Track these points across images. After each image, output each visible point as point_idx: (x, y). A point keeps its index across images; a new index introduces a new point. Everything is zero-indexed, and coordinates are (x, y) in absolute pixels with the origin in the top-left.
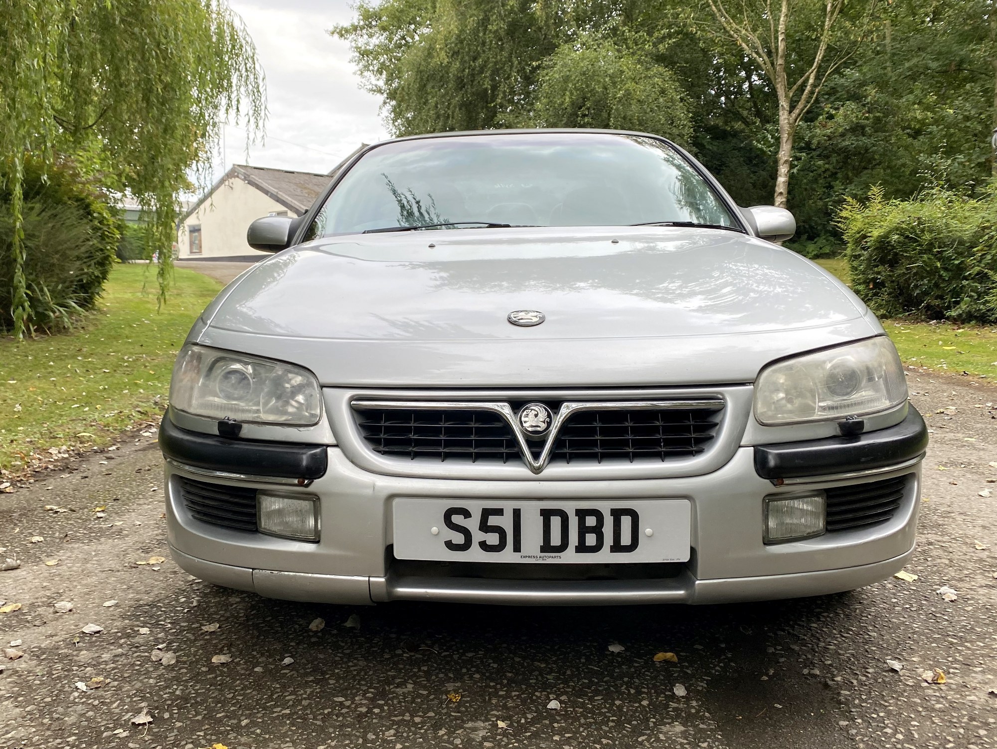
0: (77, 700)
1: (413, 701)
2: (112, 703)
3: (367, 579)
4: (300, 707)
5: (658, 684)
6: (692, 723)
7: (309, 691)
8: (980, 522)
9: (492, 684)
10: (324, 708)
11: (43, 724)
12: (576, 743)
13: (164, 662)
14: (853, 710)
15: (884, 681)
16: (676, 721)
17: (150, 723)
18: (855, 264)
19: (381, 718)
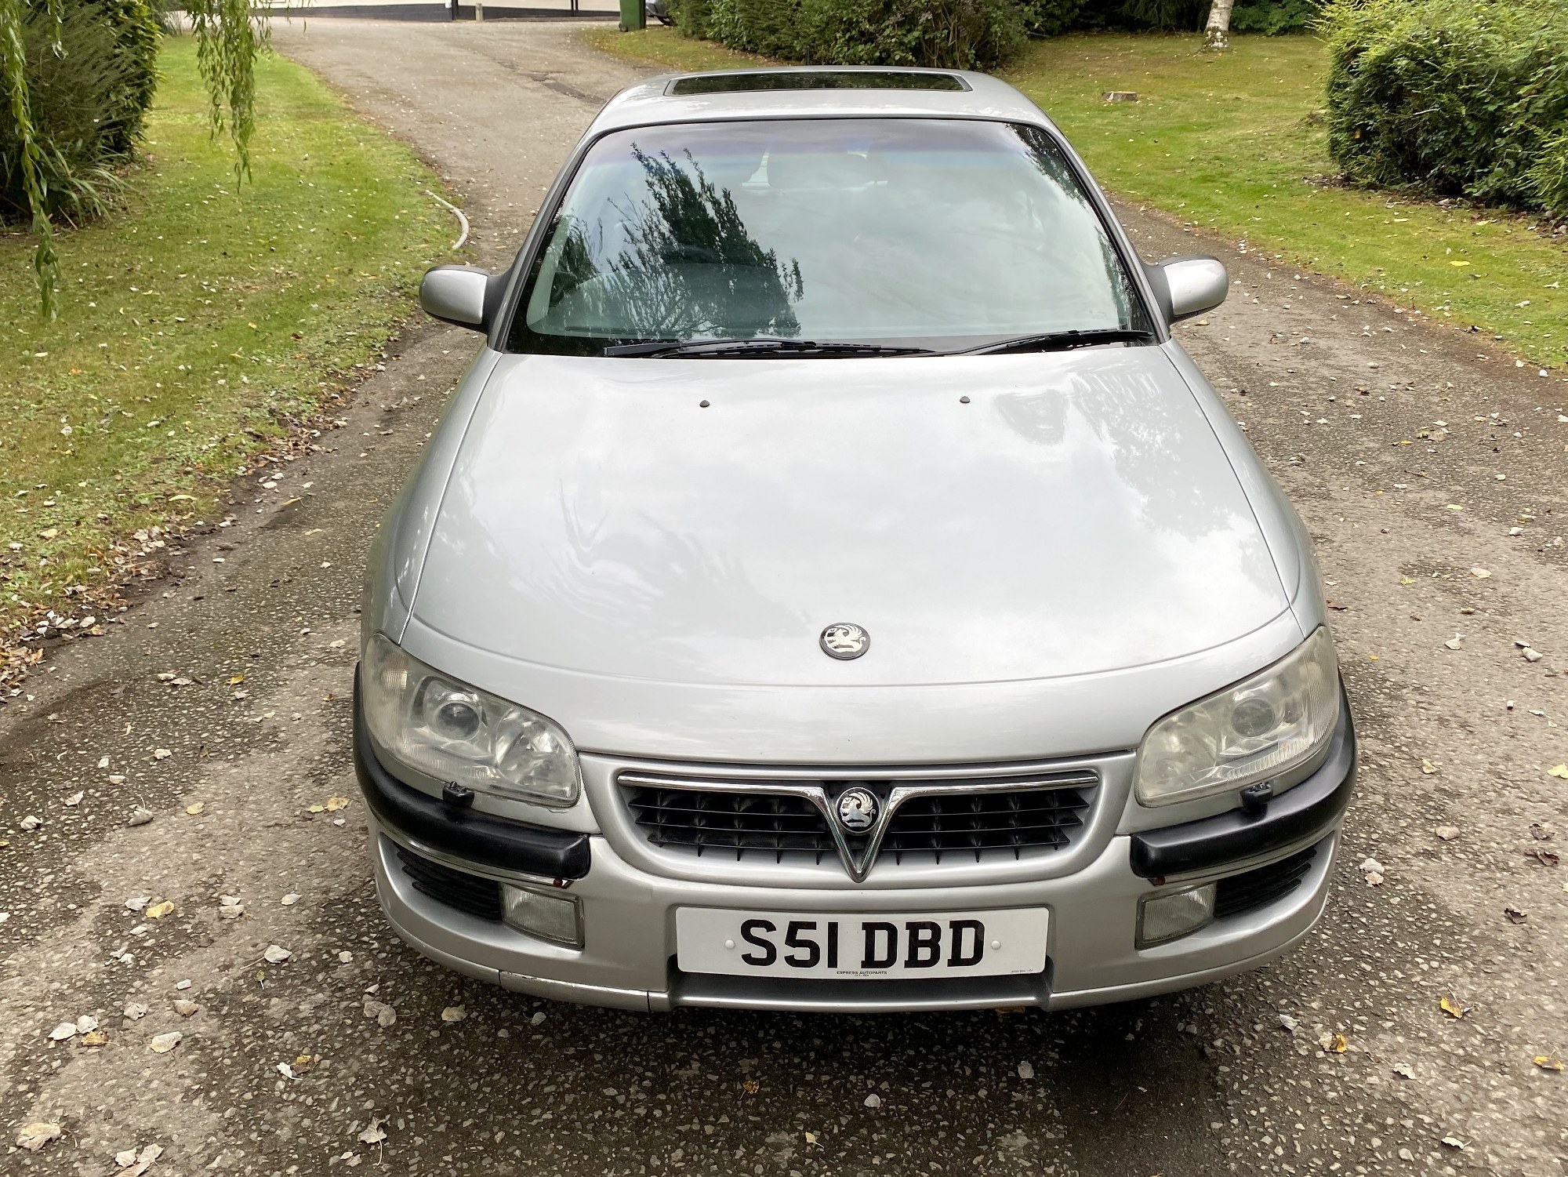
0: (285, 1097)
1: (701, 1096)
2: (330, 1100)
3: (645, 994)
4: (563, 1108)
5: (999, 1057)
6: (1038, 1129)
7: (571, 1074)
8: (1438, 709)
9: (796, 1060)
10: (593, 1110)
11: (251, 1142)
12: (899, 1170)
13: (381, 1020)
14: (1230, 1102)
15: (1272, 1047)
16: (1019, 1128)
17: (384, 1140)
18: (1338, 96)
19: (665, 1127)
